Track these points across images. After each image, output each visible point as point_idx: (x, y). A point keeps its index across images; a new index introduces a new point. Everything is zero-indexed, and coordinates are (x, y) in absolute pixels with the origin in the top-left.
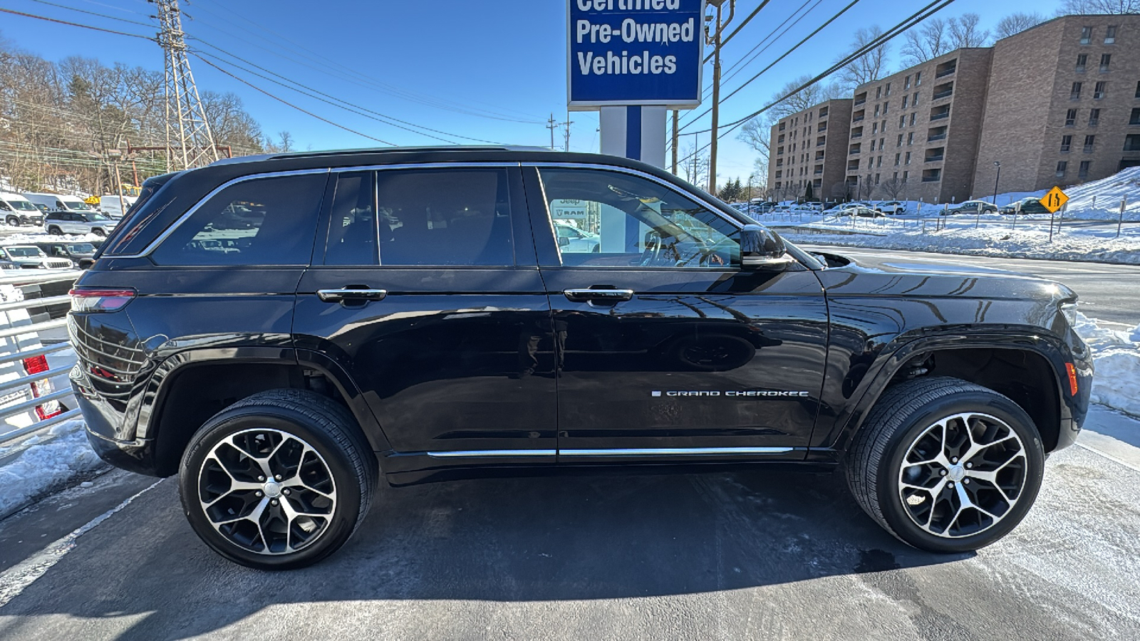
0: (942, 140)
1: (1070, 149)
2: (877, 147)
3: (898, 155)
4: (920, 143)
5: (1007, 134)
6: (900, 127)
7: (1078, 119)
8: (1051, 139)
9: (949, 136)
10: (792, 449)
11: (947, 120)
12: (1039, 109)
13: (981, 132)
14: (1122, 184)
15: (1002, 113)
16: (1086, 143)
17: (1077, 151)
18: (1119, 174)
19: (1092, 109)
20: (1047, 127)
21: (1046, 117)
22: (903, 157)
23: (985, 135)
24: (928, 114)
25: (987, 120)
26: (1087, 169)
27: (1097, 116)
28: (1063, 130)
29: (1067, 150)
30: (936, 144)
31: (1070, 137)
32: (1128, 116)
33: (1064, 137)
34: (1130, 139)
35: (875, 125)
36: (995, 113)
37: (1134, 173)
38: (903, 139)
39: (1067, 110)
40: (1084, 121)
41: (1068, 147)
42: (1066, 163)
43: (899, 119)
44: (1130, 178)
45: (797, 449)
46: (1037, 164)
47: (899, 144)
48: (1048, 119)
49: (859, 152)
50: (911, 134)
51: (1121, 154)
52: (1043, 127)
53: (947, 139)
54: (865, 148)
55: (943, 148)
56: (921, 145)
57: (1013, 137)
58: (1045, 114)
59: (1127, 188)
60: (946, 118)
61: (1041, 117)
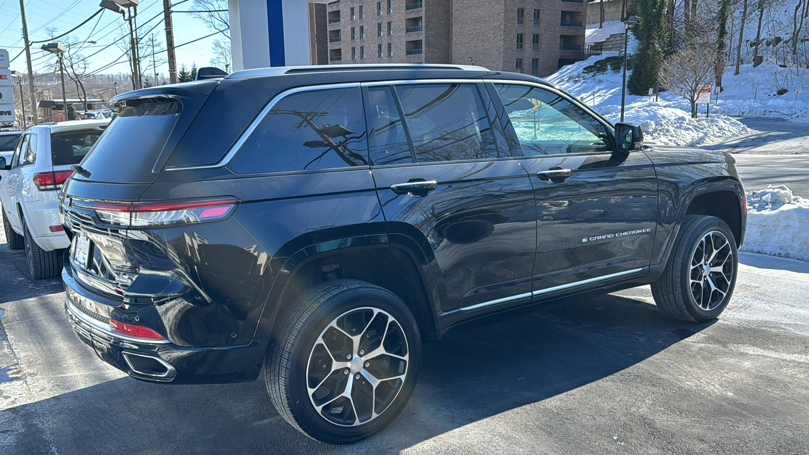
0: (420, 32)
1: (523, 46)
2: (357, 35)
3: (380, 46)
4: (399, 34)
5: (474, 30)
6: (378, 15)
7: (526, 17)
8: (509, 36)
9: (425, 28)
10: (642, 269)
11: (422, 11)
12: (496, 6)
13: (452, 26)
14: (563, 81)
15: (467, 8)
16: (534, 42)
17: (528, 49)
18: (560, 71)
19: (535, 10)
20: (504, 25)
21: (503, 15)
22: (384, 47)
23: (455, 28)
24: (403, 3)
25: (455, 14)
26: (537, 66)
27: (538, 17)
28: (516, 29)
29: (521, 48)
30: (414, 37)
31: (522, 35)
32: (559, 18)
33: (518, 35)
34: (562, 39)
35: (352, 9)
36: (461, 7)
37: (569, 71)
38: (382, 29)
39: (517, 9)
40: (530, 21)
41: (521, 45)
42: (521, 59)
43: (376, 6)
44: (568, 75)
45: (644, 268)
46: (501, 61)
47: (379, 34)
48: (504, 16)
49: (339, 40)
50: (389, 24)
51: (557, 53)
52: (501, 24)
53: (423, 31)
54: (345, 35)
55: (421, 40)
56: (400, 37)
57: (479, 33)
58: (501, 11)
59: (567, 84)
60: (420, 9)
61: (499, 14)
